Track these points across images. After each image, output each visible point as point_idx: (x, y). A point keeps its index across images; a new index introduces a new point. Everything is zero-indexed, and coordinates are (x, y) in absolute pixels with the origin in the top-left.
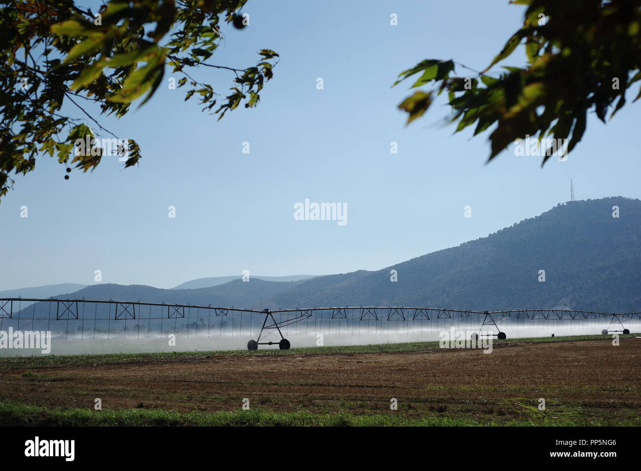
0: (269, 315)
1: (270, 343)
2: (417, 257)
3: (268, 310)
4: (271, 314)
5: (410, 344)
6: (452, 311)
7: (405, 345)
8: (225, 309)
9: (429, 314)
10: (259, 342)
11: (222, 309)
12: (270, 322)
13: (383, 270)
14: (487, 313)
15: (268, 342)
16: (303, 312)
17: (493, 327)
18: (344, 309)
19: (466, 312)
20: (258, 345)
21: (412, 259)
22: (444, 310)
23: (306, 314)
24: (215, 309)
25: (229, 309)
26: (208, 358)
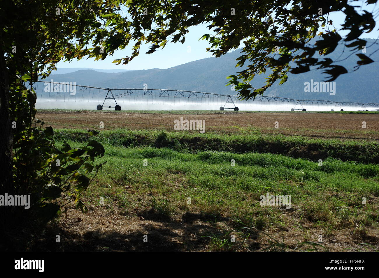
0: (110, 91)
1: (110, 107)
2: (190, 62)
3: (109, 88)
4: (111, 91)
5: (185, 111)
6: (210, 94)
7: (182, 111)
8: (85, 87)
9: (197, 95)
10: (103, 106)
11: (84, 86)
12: (110, 95)
13: (169, 68)
14: (229, 96)
15: (108, 106)
16: (128, 91)
17: (232, 104)
18: (151, 90)
19: (217, 95)
20: (103, 108)
21: (187, 63)
22: (206, 93)
23: (130, 92)
24: (80, 86)
25: (88, 87)
26: (78, 112)
